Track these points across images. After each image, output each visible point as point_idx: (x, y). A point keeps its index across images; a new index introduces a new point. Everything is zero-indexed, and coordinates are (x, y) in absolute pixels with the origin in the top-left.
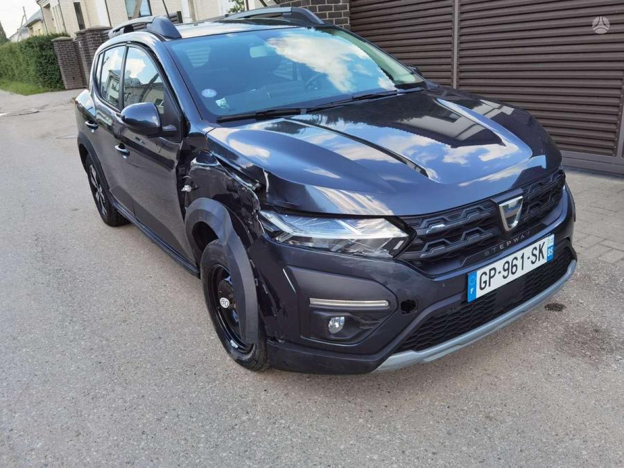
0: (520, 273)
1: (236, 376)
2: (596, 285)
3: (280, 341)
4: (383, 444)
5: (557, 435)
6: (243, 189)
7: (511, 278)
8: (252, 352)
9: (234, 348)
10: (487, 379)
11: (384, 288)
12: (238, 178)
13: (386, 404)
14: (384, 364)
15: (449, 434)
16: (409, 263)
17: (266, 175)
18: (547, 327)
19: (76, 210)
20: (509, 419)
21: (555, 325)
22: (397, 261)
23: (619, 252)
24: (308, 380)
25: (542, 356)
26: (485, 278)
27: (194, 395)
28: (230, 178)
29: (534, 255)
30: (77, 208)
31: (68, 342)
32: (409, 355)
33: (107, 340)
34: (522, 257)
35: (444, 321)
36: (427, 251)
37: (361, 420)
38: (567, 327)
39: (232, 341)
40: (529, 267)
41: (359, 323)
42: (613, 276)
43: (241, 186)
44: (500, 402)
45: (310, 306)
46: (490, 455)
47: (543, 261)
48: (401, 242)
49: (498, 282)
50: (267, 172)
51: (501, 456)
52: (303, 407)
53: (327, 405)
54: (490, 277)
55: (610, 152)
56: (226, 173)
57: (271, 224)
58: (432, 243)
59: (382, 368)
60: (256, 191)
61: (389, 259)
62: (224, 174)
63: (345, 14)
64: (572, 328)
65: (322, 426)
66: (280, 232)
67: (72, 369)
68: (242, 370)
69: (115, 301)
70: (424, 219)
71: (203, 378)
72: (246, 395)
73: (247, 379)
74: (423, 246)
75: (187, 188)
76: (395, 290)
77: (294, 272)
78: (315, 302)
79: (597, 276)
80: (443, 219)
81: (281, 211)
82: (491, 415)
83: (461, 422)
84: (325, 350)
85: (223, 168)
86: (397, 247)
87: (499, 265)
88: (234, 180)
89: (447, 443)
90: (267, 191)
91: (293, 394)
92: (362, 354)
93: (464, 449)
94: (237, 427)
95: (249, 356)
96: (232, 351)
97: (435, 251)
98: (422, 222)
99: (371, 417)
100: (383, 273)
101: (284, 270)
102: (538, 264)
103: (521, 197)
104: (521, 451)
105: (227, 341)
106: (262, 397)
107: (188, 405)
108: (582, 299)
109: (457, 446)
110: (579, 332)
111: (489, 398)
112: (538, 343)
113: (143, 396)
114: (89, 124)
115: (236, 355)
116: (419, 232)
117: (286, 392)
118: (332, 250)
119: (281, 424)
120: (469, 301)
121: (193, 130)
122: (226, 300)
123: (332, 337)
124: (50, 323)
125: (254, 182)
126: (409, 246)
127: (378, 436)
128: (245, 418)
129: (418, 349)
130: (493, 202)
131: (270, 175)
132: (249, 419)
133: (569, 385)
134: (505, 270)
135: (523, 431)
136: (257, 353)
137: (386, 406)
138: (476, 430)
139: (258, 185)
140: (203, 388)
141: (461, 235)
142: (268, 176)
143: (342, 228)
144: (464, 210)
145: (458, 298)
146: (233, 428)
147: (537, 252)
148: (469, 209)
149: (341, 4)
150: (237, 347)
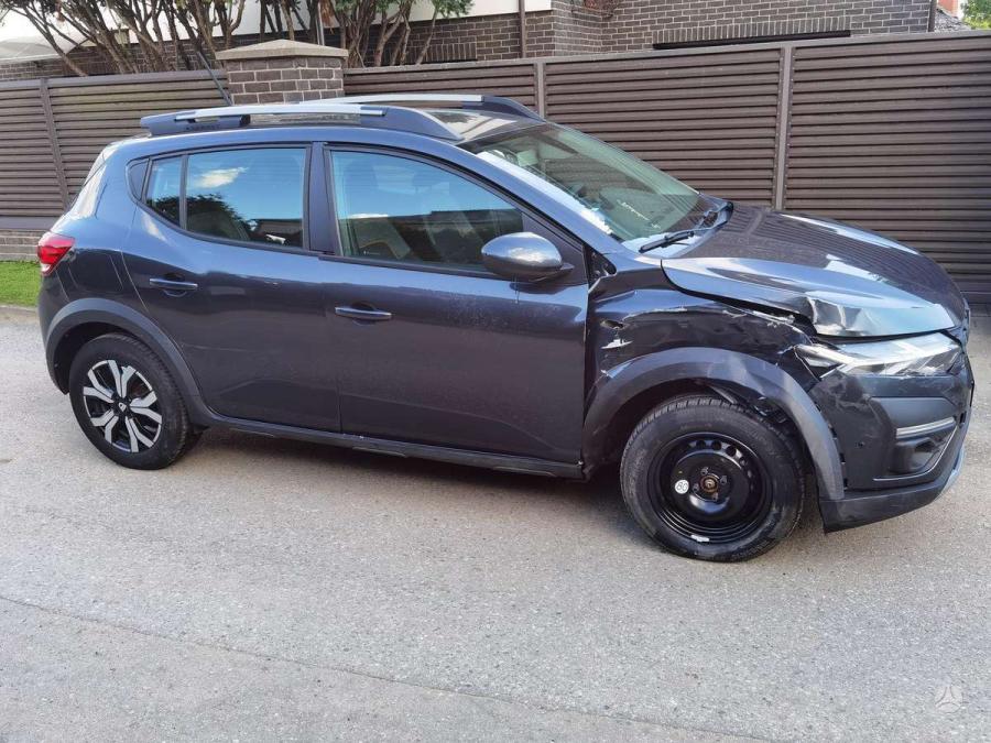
9: (703, 543)
11: (951, 404)
12: (757, 313)
17: (812, 304)
28: (736, 316)
39: (694, 537)
43: (768, 322)
45: (896, 439)
48: (955, 355)
50: (815, 301)
56: (728, 310)
60: (794, 324)
62: (725, 312)
66: (836, 365)
75: (617, 343)
76: (957, 404)
77: (882, 404)
78: (904, 432)
81: (835, 341)
84: (898, 487)
85: (718, 305)
86: (951, 361)
88: (749, 317)
90: (815, 321)
95: (751, 539)
96: (702, 549)
105: (681, 540)
114: (167, 282)
122: (685, 482)
136: (777, 527)
142: (816, 305)
149: (333, 79)
150: (707, 540)
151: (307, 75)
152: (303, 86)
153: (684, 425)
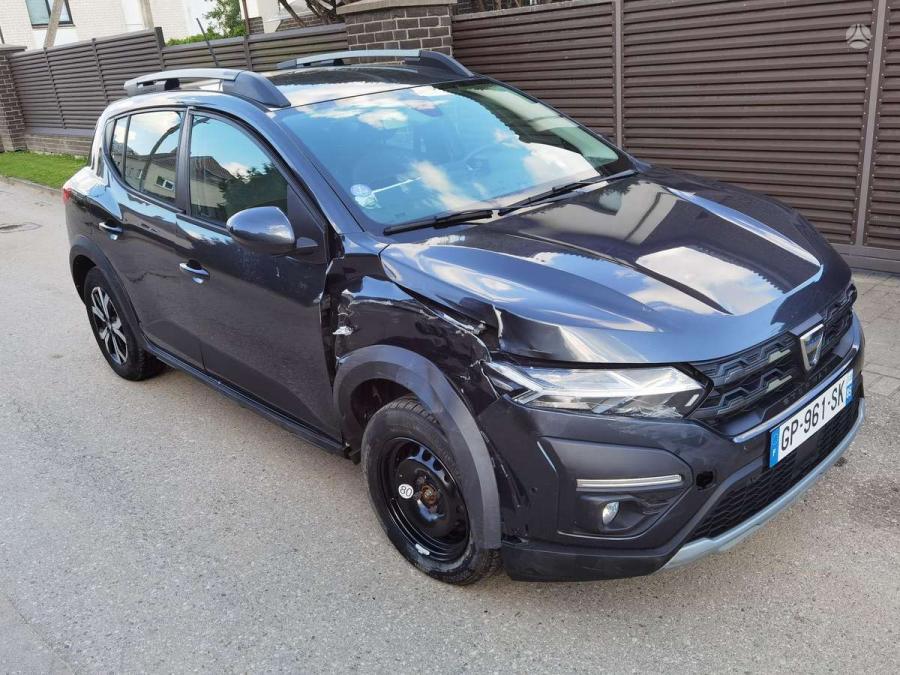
0: (821, 423)
1: (435, 596)
2: (877, 427)
3: (523, 541)
4: (676, 667)
5: (890, 631)
6: (457, 332)
7: (813, 430)
8: (463, 558)
9: (423, 555)
10: (778, 566)
11: (675, 458)
12: (447, 317)
13: (660, 614)
14: (672, 560)
15: (756, 645)
16: (702, 422)
17: (498, 314)
18: (831, 491)
19: (58, 357)
20: (824, 617)
21: (842, 487)
22: (689, 421)
23: (892, 380)
24: (539, 590)
25: (837, 529)
26: (788, 434)
27: (387, 629)
28: (431, 318)
29: (834, 398)
30: (60, 354)
31: (158, 569)
32: (703, 544)
33: (217, 560)
34: (823, 403)
35: (742, 496)
36: (724, 405)
37: (635, 640)
38: (858, 490)
39: (417, 546)
40: (830, 415)
41: (642, 506)
42: (895, 414)
43: (455, 329)
44: (805, 597)
45: (578, 490)
46: (817, 666)
47: (843, 405)
48: (695, 397)
49: (800, 438)
50: (499, 310)
51: (832, 666)
52: (548, 629)
53: (580, 623)
54: (793, 433)
55: (847, 238)
56: (424, 310)
57: (507, 380)
58: (729, 394)
59: (672, 563)
60: (480, 336)
61: (677, 420)
62: (421, 311)
63: (446, 41)
64: (863, 488)
65: (586, 653)
66: (521, 390)
67: (185, 609)
68: (440, 586)
69: (198, 500)
70: (721, 363)
71: (388, 603)
72: (460, 621)
73: (453, 599)
74: (718, 400)
75: (343, 330)
76: (689, 461)
77: (554, 446)
78: (584, 484)
79: (874, 415)
80: (741, 362)
81: (522, 362)
82: (801, 614)
83: (766, 628)
84: (595, 547)
85: (417, 303)
86: (689, 404)
87: (801, 416)
88: (441, 320)
89: (759, 658)
90: (500, 335)
91: (527, 613)
92: (645, 549)
93: (783, 662)
94: (469, 667)
95: (456, 565)
96: (420, 560)
97: (733, 405)
98: (718, 368)
99: (647, 633)
100: (674, 438)
101: (538, 443)
102: (838, 409)
103: (821, 326)
104: (854, 657)
105: (408, 545)
106: (486, 621)
107: (385, 644)
108: (865, 448)
109: (772, 660)
110: (874, 493)
111: (791, 593)
112: (827, 512)
113: (313, 637)
114: (107, 227)
115: (429, 565)
116: (717, 382)
117: (516, 610)
118: (595, 411)
119: (528, 656)
120: (771, 466)
121: (351, 246)
122: (408, 487)
123: (607, 529)
124: (115, 542)
125: (475, 323)
126: (706, 401)
127: (666, 659)
128: (474, 653)
129: (713, 535)
130: (791, 334)
131: (505, 314)
132: (481, 654)
133: (884, 565)
134: (806, 422)
135: (847, 632)
136: (474, 560)
137: (661, 617)
138: (790, 637)
139: (481, 326)
140: (394, 618)
141: (758, 383)
142: (502, 316)
143: (614, 381)
144: (763, 349)
145: (759, 463)
146: (464, 669)
147: (836, 395)
148: (768, 346)
149: (439, 27)
150: (428, 553)
151: (403, 24)
152: (400, 35)
153: (392, 427)
